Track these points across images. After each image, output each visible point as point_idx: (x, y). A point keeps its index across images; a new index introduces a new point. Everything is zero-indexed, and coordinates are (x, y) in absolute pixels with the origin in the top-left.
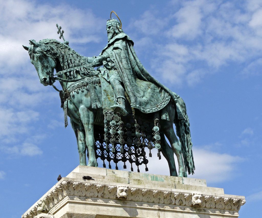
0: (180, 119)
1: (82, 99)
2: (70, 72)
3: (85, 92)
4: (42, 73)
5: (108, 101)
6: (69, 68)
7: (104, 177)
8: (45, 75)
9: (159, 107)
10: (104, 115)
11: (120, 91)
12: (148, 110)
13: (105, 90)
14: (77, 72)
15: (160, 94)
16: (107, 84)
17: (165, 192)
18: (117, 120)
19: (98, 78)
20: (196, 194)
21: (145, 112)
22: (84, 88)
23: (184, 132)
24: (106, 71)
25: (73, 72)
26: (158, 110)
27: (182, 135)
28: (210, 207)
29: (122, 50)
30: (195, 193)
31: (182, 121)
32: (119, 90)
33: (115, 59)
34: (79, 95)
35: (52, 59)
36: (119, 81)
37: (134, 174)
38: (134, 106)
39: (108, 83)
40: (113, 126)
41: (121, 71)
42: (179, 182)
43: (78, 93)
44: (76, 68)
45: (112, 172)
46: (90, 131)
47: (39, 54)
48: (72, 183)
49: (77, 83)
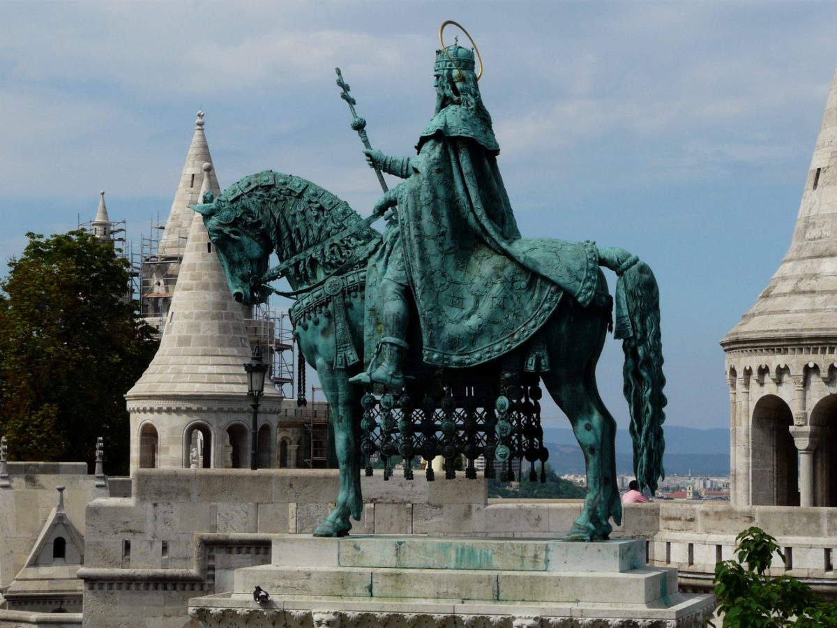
1: (317, 343)
2: (297, 265)
3: (323, 321)
4: (232, 281)
6: (294, 252)
7: (310, 575)
8: (238, 285)
9: (516, 337)
11: (389, 322)
12: (477, 355)
14: (315, 262)
15: (531, 293)
17: (436, 615)
18: (396, 394)
19: (362, 274)
20: (520, 617)
21: (465, 364)
22: (321, 312)
25: (304, 265)
26: (510, 348)
29: (424, 177)
30: (518, 615)
34: (309, 332)
35: (251, 239)
36: (400, 284)
37: (409, 546)
42: (536, 556)
44: (310, 251)
45: (353, 548)
46: (341, 421)
48: (208, 611)
49: (307, 300)
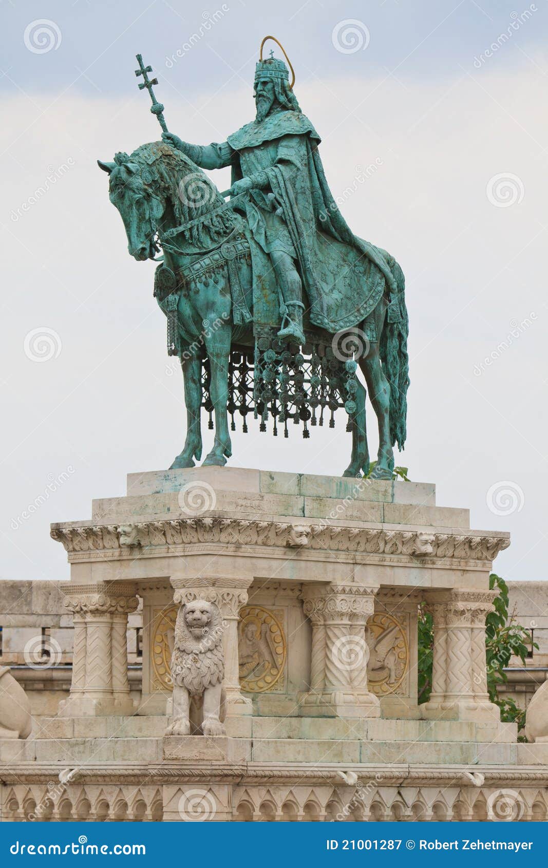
0: (391, 322)
1: (215, 300)
2: (191, 229)
3: (222, 283)
5: (263, 303)
6: (191, 219)
9: (362, 311)
10: (254, 337)
11: (295, 287)
12: (341, 324)
13: (259, 277)
14: (206, 228)
16: (263, 260)
17: (371, 530)
18: (278, 350)
19: (246, 244)
20: (426, 534)
21: (335, 330)
22: (220, 274)
23: (395, 353)
24: (261, 223)
25: (198, 230)
26: (359, 320)
27: (390, 359)
28: (443, 555)
29: (298, 169)
30: (423, 533)
31: (395, 326)
32: (292, 285)
33: (284, 194)
34: (209, 291)
36: (292, 257)
38: (319, 321)
39: (265, 256)
40: (269, 361)
41: (295, 230)
42: (386, 491)
43: (206, 285)
44: (202, 219)
45: (269, 478)
47: (139, 196)
49: (207, 261)
